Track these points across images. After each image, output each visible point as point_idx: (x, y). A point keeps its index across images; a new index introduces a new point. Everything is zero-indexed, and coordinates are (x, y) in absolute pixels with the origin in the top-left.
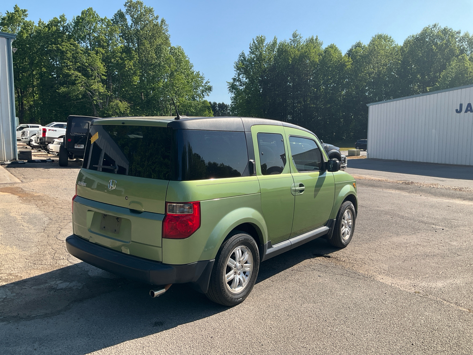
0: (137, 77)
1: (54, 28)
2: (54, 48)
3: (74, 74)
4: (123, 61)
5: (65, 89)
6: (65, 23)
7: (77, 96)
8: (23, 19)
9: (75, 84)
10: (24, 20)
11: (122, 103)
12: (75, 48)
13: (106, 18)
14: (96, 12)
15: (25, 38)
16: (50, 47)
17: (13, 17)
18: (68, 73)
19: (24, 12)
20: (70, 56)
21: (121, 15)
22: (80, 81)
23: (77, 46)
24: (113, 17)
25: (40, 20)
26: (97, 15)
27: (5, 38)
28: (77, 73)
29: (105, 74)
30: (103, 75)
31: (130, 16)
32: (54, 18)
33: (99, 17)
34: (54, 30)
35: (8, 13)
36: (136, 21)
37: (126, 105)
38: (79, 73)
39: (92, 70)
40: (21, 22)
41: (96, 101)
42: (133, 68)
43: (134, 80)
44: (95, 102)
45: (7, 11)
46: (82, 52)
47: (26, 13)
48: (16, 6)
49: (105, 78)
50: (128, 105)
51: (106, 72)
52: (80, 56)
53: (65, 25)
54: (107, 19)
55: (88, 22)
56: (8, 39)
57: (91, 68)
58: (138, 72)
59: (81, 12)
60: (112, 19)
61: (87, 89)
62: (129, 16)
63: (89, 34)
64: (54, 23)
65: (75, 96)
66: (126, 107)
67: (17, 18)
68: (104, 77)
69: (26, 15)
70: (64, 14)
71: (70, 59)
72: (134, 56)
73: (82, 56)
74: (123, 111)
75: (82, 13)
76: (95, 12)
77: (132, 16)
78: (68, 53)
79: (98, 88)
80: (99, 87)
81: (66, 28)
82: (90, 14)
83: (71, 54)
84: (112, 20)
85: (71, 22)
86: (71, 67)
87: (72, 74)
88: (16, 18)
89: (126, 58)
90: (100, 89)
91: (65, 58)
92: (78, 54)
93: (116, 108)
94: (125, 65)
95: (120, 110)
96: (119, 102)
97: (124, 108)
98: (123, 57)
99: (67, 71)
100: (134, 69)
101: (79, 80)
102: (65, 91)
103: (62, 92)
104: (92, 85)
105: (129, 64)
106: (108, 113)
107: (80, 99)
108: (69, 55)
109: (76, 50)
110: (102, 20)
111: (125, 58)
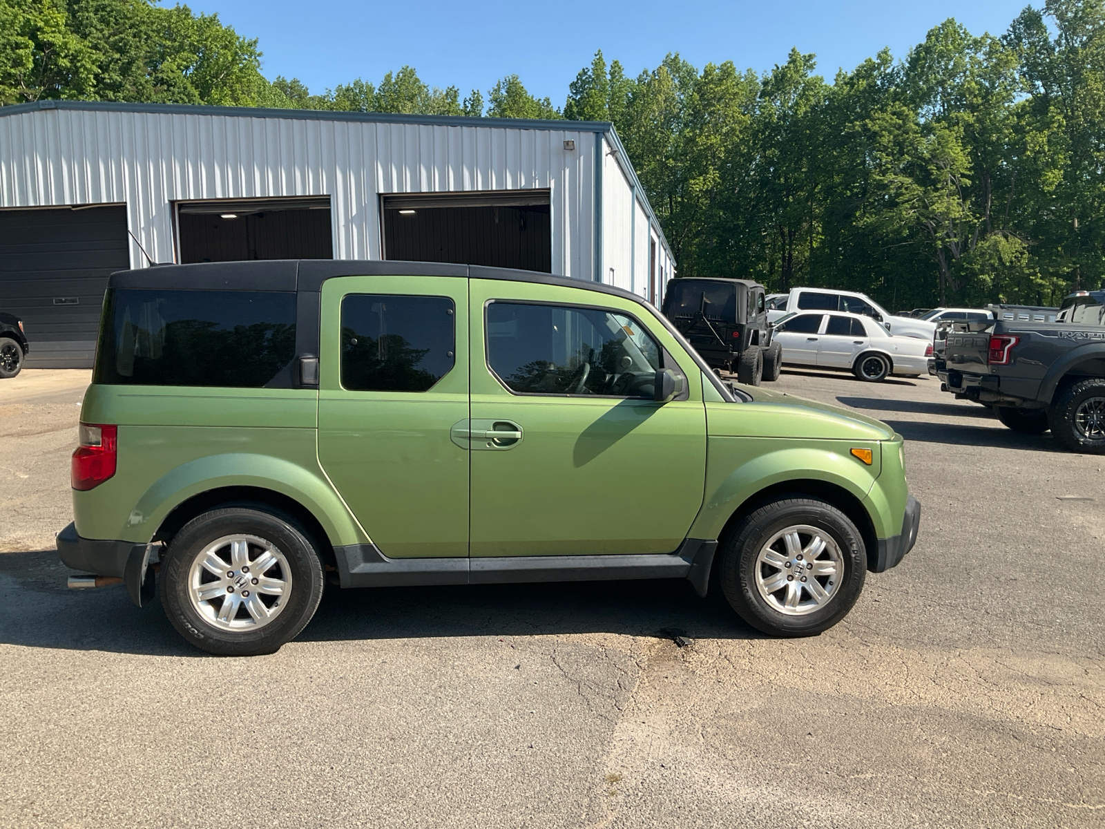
0: (1056, 172)
1: (863, 84)
2: (857, 128)
3: (895, 182)
4: (1021, 134)
5: (872, 219)
6: (889, 67)
7: (898, 232)
8: (805, 75)
9: (897, 204)
10: (806, 77)
11: (1008, 241)
12: (901, 122)
13: (986, 35)
14: (963, 27)
15: (802, 117)
16: (849, 128)
17: (784, 75)
18: (881, 180)
19: (808, 61)
20: (889, 142)
21: (1031, 21)
22: (906, 197)
23: (907, 115)
24: (1008, 30)
25: (840, 71)
26: (964, 33)
27: (592, 133)
28: (901, 178)
29: (968, 173)
30: (963, 175)
31: (1055, 16)
32: (866, 61)
33: (971, 36)
34: (861, 89)
35: (778, 68)
36: (1069, 27)
37: (1017, 246)
38: (906, 179)
39: (939, 168)
40: (800, 83)
41: (942, 239)
42: (1046, 148)
43: (1047, 179)
44: (939, 242)
45: (776, 65)
46: (917, 128)
47: (813, 61)
48: (793, 50)
49: (968, 182)
50: (1024, 245)
51: (970, 169)
52: (911, 137)
53: (887, 72)
54: (990, 38)
55: (941, 55)
56: (597, 133)
57: (937, 164)
58: (1059, 158)
59: (927, 34)
60: (1006, 33)
61: (922, 215)
62: (1053, 19)
63: (941, 83)
64: (867, 71)
65: (893, 232)
66: (1016, 251)
67: (791, 75)
68: (967, 180)
69: (811, 67)
70: (887, 48)
71: (888, 148)
72: (1053, 117)
73: (916, 138)
74: (1009, 260)
75: (929, 36)
76: (960, 27)
77: (1061, 17)
78: (883, 136)
79: (948, 208)
80: (951, 207)
81: (890, 78)
82: (947, 33)
83: (892, 137)
84: (1005, 37)
85: (904, 62)
86: (889, 166)
87: (891, 181)
88: (789, 76)
89: (1030, 126)
90: (953, 210)
91: (877, 146)
92: (907, 134)
93: (991, 255)
94: (1025, 144)
95: (1000, 259)
96: (1002, 239)
97: (1013, 253)
98: (1022, 125)
99: (878, 178)
100: (1049, 151)
101: (904, 194)
102: (871, 223)
103: (864, 225)
104: (933, 203)
105: (1038, 140)
106: (971, 269)
107: (905, 239)
108: (886, 140)
109: (904, 123)
110: (975, 42)
111: (1028, 128)
